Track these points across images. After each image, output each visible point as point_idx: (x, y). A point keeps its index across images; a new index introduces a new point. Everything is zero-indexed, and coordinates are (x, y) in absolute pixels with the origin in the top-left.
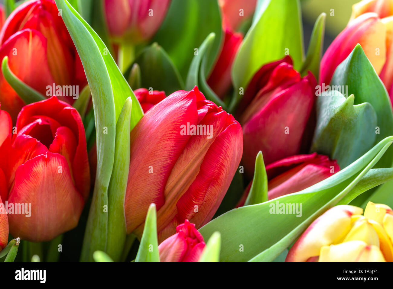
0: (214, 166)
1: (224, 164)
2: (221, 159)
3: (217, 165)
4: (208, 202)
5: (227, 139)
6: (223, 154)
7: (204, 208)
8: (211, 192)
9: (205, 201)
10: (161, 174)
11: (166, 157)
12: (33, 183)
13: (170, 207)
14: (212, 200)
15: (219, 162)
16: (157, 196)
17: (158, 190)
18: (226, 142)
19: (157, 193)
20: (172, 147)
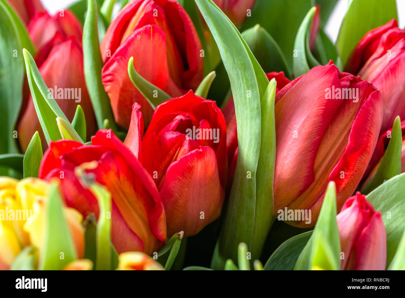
0: (362, 134)
1: (371, 131)
2: (368, 127)
3: (365, 133)
4: (358, 172)
5: (372, 107)
6: (369, 121)
7: (354, 178)
8: (361, 161)
9: (356, 171)
10: (310, 151)
11: (315, 134)
12: (187, 179)
13: (319, 183)
14: (362, 169)
15: (367, 131)
16: (308, 174)
17: (309, 167)
18: (371, 110)
19: (308, 171)
20: (321, 123)
